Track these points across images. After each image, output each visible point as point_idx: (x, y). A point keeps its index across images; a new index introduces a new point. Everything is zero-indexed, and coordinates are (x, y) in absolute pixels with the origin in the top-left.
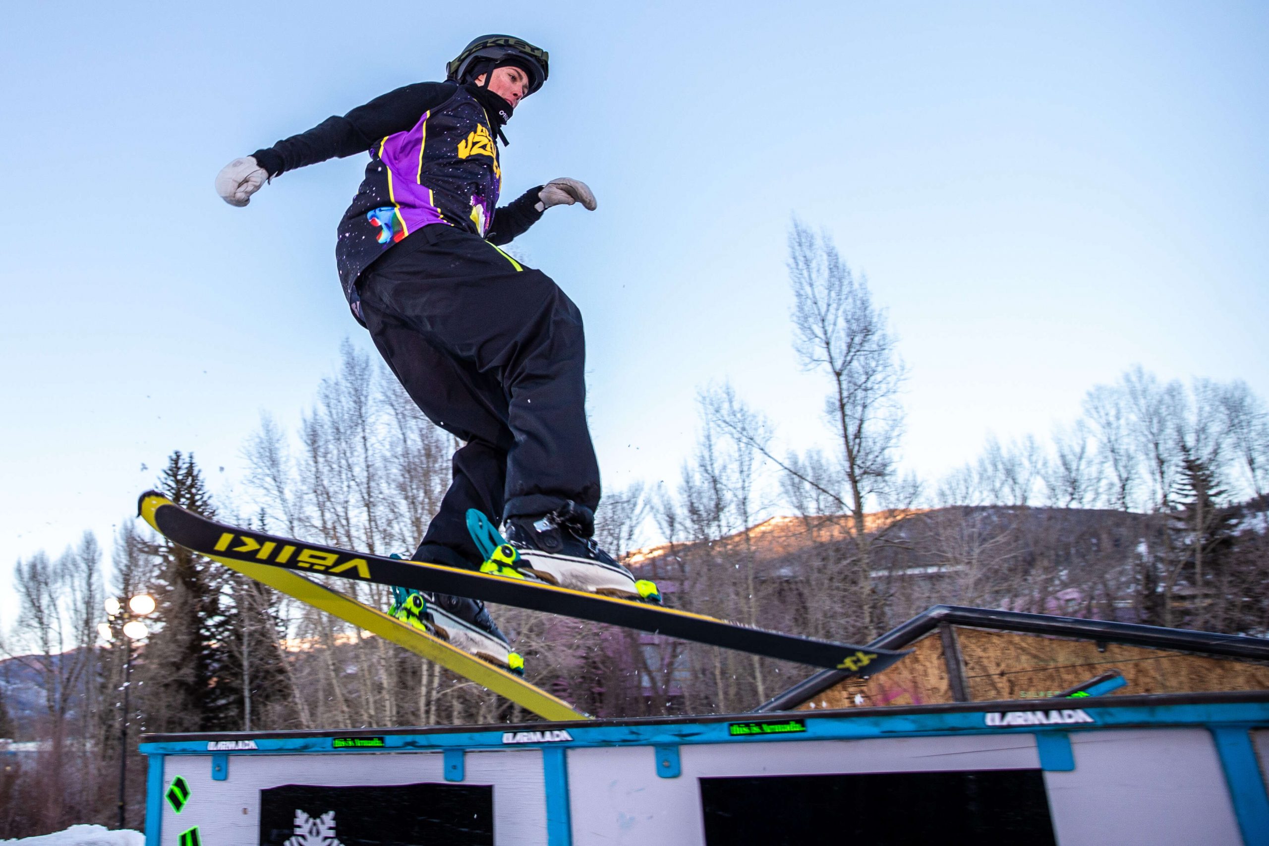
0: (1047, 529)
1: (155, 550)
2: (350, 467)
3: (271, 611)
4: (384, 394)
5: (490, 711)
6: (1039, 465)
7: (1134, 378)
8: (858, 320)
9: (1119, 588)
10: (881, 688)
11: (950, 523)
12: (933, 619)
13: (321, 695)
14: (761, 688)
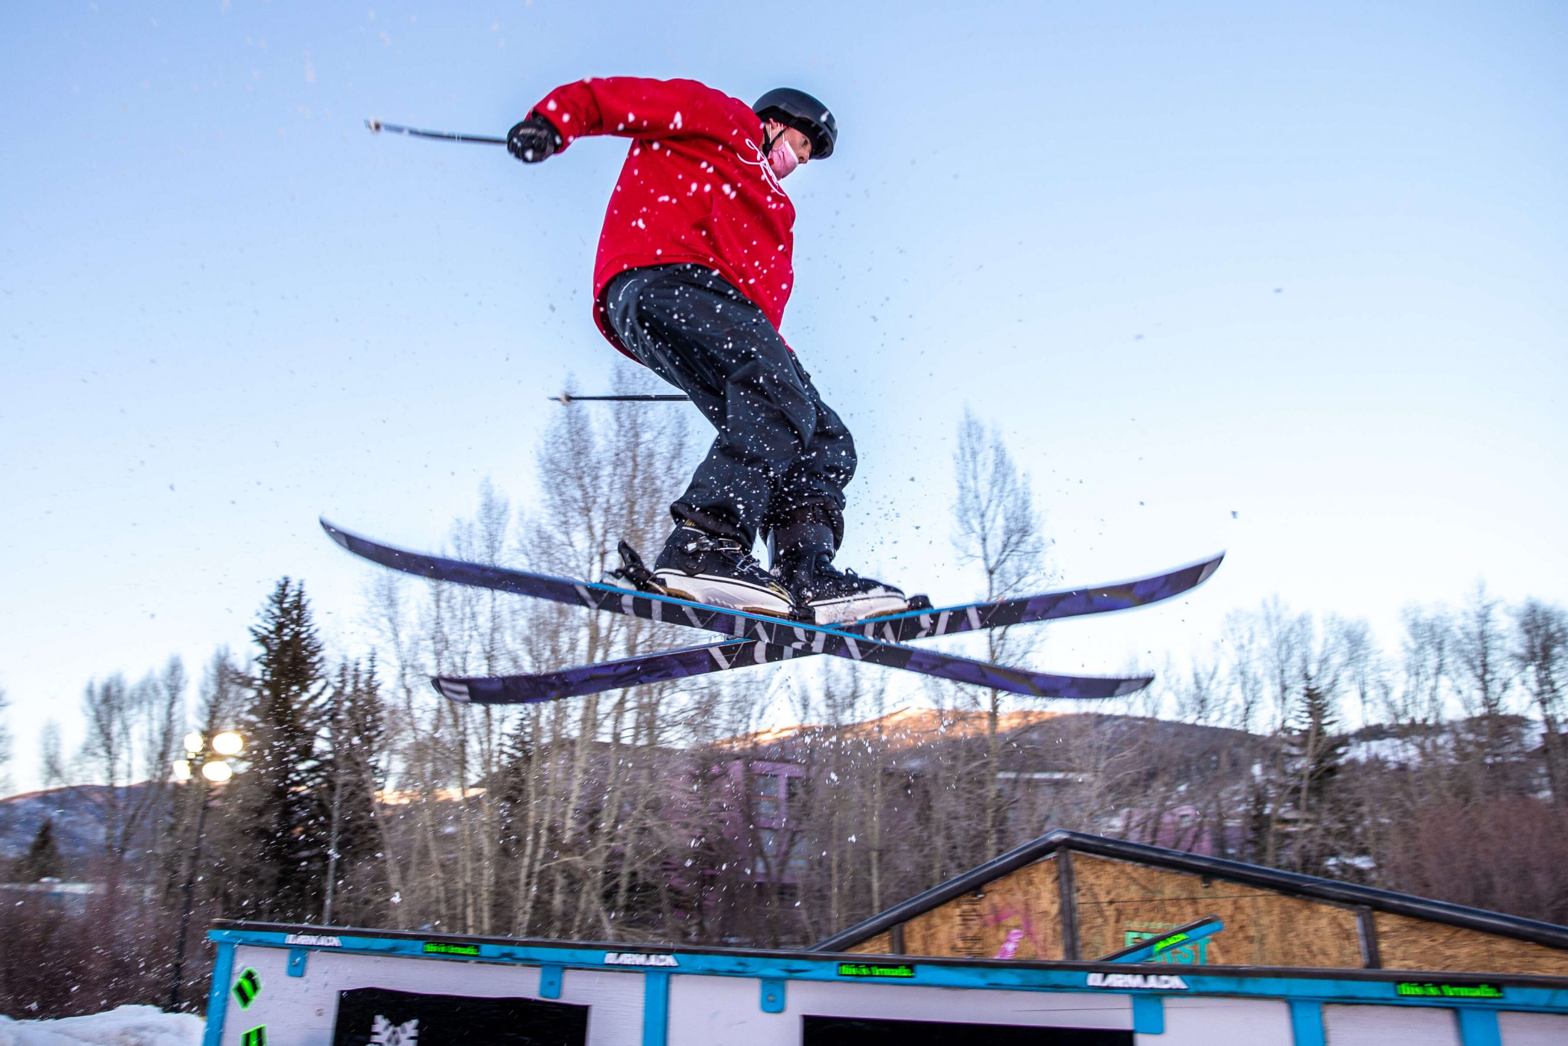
0: (1172, 745)
1: (248, 682)
2: (474, 616)
3: (371, 760)
4: (520, 541)
5: (594, 889)
6: (1173, 681)
7: (1270, 604)
8: (1016, 519)
9: (1231, 808)
10: (994, 908)
11: (1080, 732)
12: (1051, 843)
13: (415, 858)
14: (876, 885)
